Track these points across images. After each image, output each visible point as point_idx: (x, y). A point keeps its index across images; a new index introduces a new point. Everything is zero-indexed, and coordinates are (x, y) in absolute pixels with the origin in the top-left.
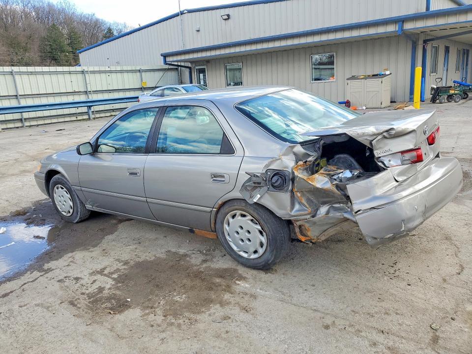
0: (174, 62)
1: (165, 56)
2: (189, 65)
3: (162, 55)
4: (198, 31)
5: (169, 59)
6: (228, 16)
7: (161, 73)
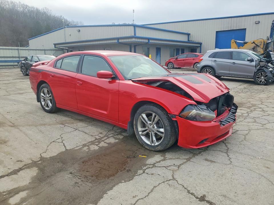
0: (60, 47)
1: (55, 45)
2: (67, 48)
3: (54, 44)
4: (70, 35)
5: (57, 46)
6: (79, 30)
7: (55, 51)
